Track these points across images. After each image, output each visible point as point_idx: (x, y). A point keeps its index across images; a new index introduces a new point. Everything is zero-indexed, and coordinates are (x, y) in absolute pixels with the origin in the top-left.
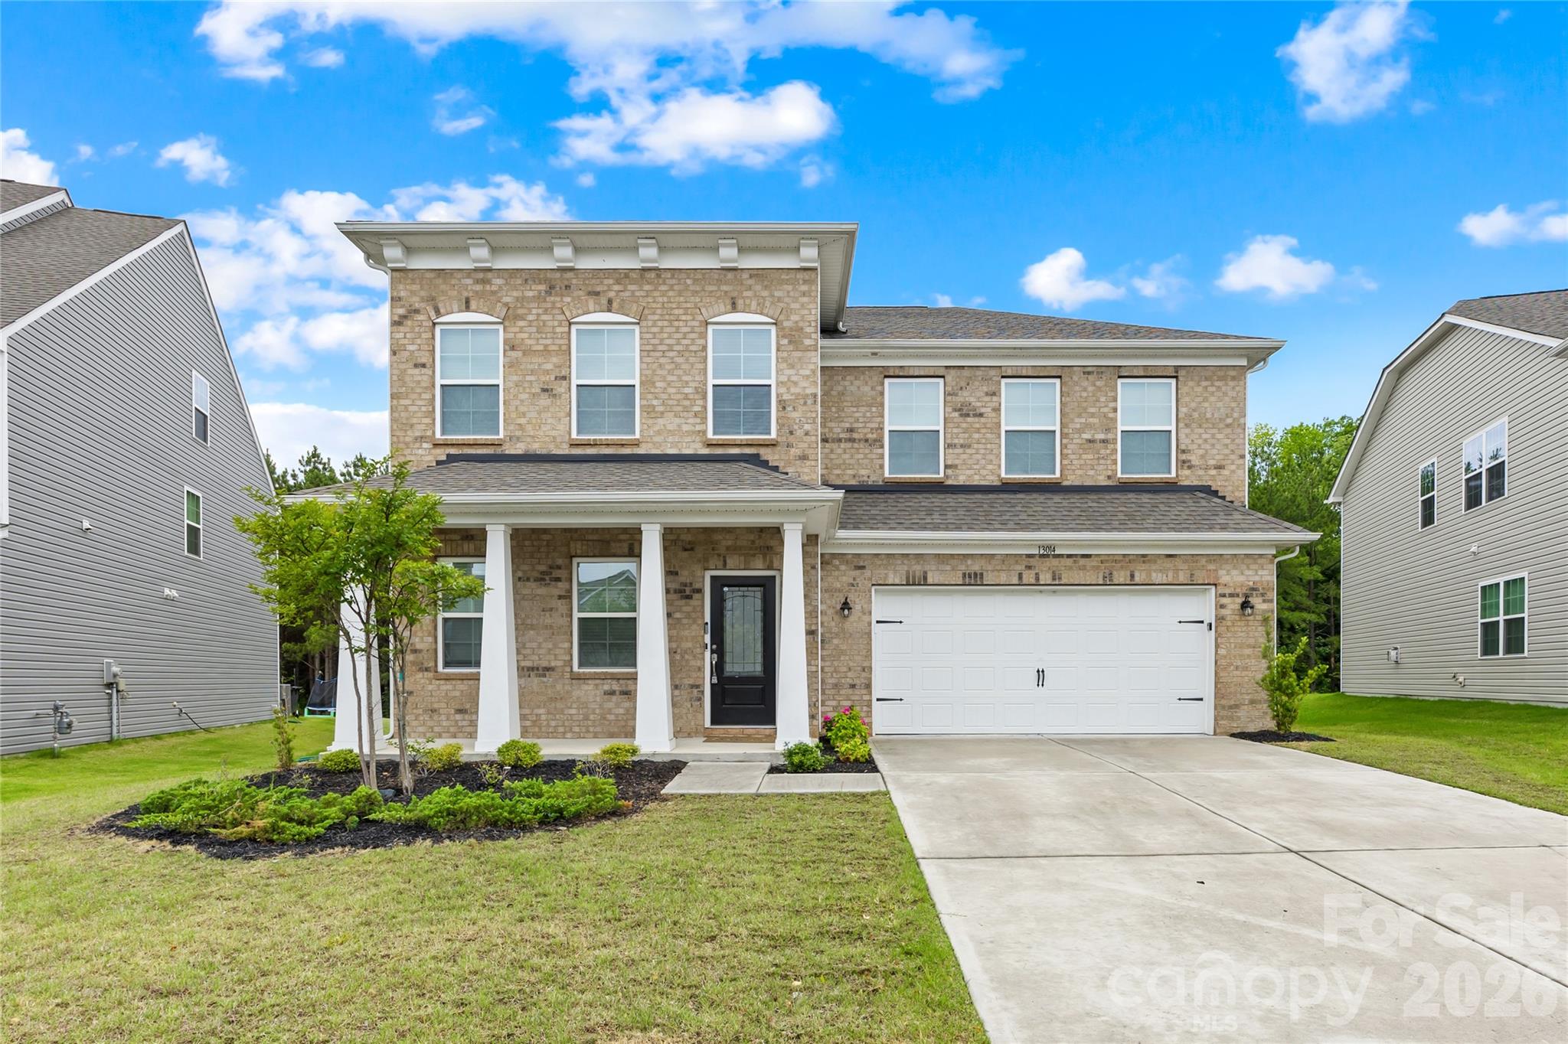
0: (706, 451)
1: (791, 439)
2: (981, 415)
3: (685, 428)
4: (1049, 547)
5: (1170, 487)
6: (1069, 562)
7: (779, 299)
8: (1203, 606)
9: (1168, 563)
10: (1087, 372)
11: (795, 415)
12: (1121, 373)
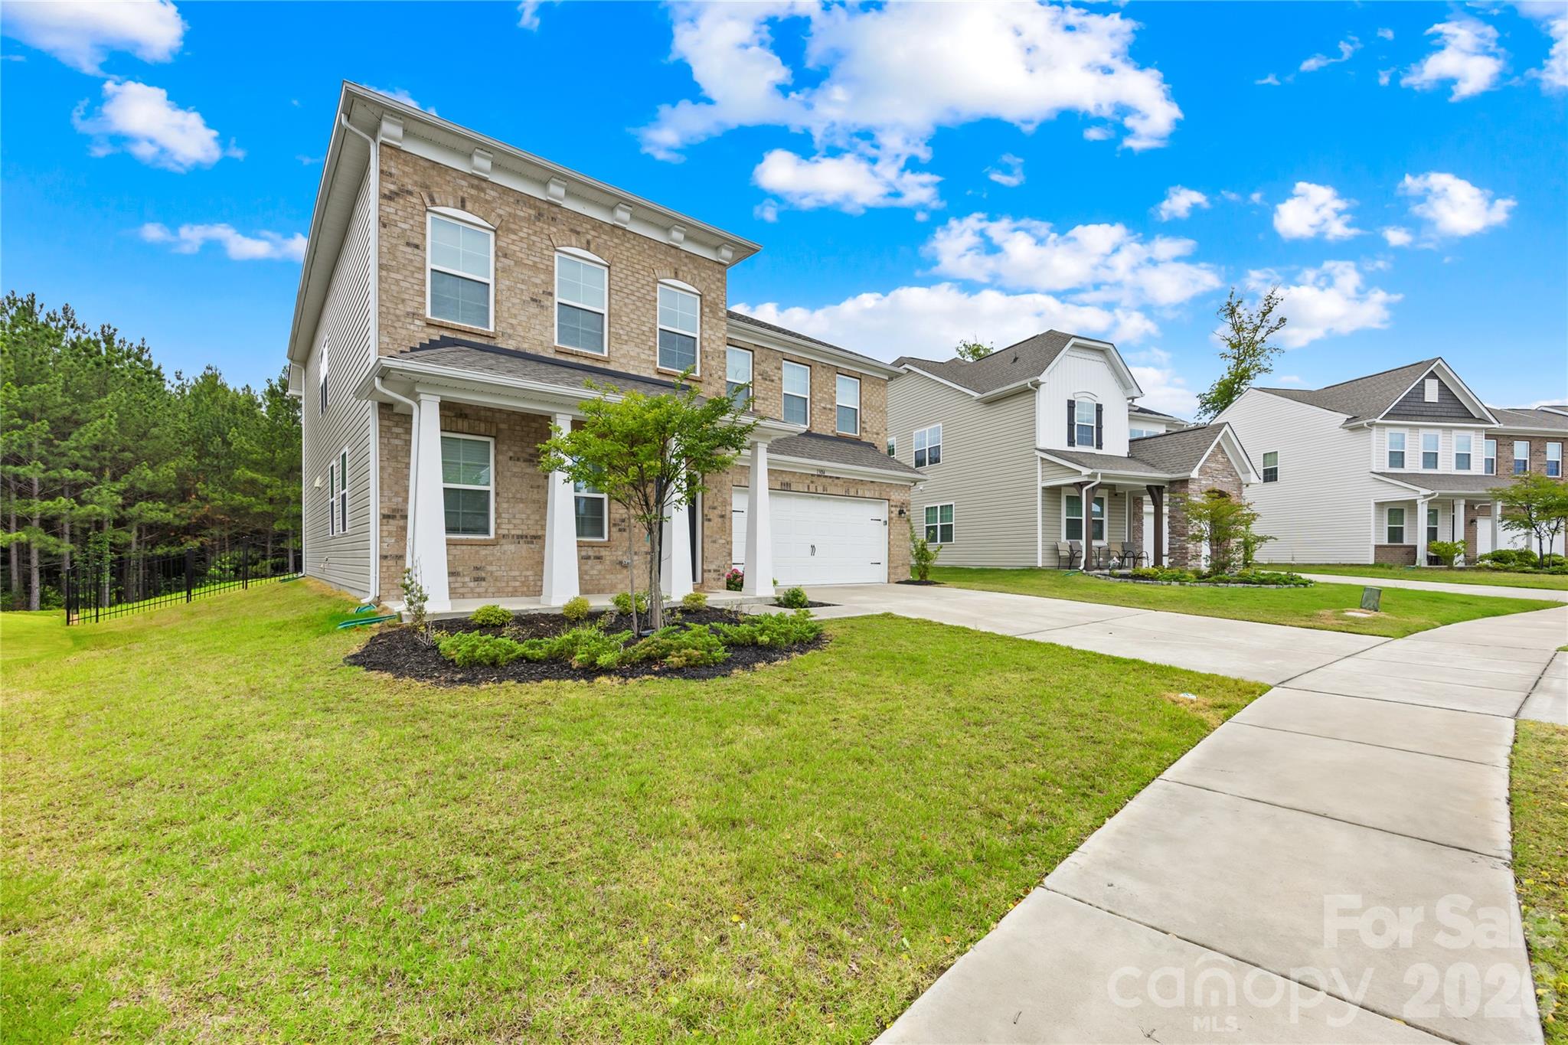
0: (656, 377)
1: (711, 380)
2: (772, 381)
3: (643, 356)
4: (821, 471)
5: (857, 442)
6: (830, 480)
7: (704, 279)
8: (882, 511)
9: (871, 486)
10: (824, 366)
11: (713, 363)
12: (838, 371)
